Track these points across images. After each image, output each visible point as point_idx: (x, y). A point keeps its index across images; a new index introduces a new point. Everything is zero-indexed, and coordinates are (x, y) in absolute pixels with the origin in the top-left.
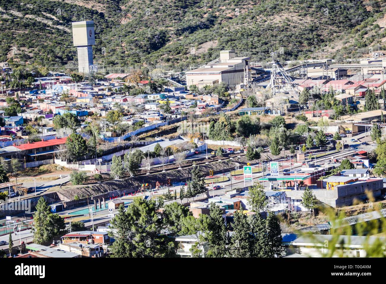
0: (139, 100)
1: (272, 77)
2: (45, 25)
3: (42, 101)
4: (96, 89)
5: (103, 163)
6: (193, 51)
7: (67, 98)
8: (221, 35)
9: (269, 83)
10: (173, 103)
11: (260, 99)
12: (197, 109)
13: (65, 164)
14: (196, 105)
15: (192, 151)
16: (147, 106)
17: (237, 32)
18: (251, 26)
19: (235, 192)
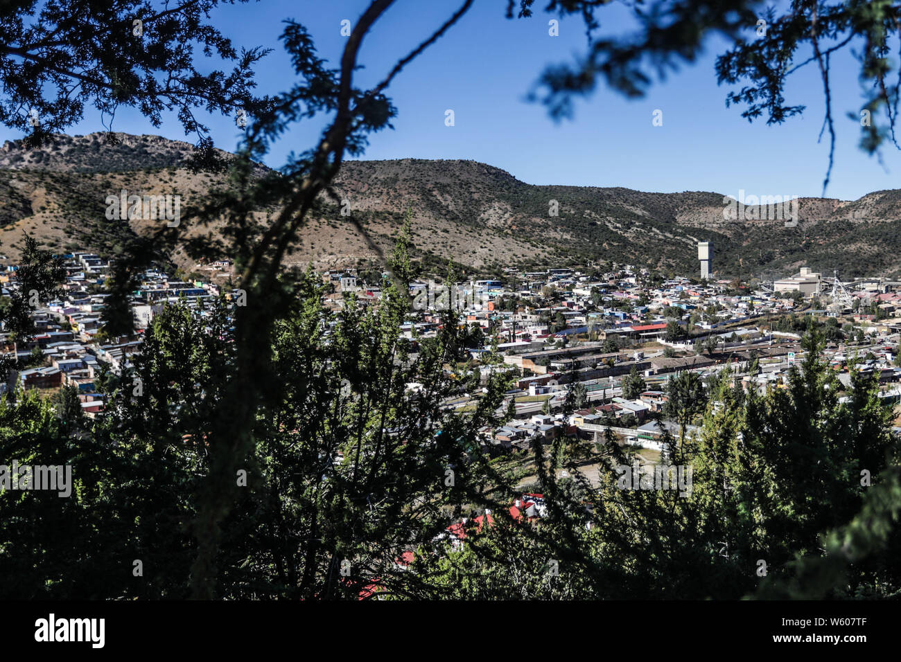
0: (734, 300)
1: (834, 289)
2: (687, 244)
3: (664, 296)
4: (706, 291)
5: (690, 344)
6: (788, 267)
7: (684, 295)
8: (809, 256)
9: (832, 294)
10: (757, 303)
11: (823, 304)
12: (774, 309)
13: (663, 342)
14: (774, 306)
15: (761, 338)
16: (740, 305)
17: (821, 254)
18: (832, 251)
19: (779, 371)
